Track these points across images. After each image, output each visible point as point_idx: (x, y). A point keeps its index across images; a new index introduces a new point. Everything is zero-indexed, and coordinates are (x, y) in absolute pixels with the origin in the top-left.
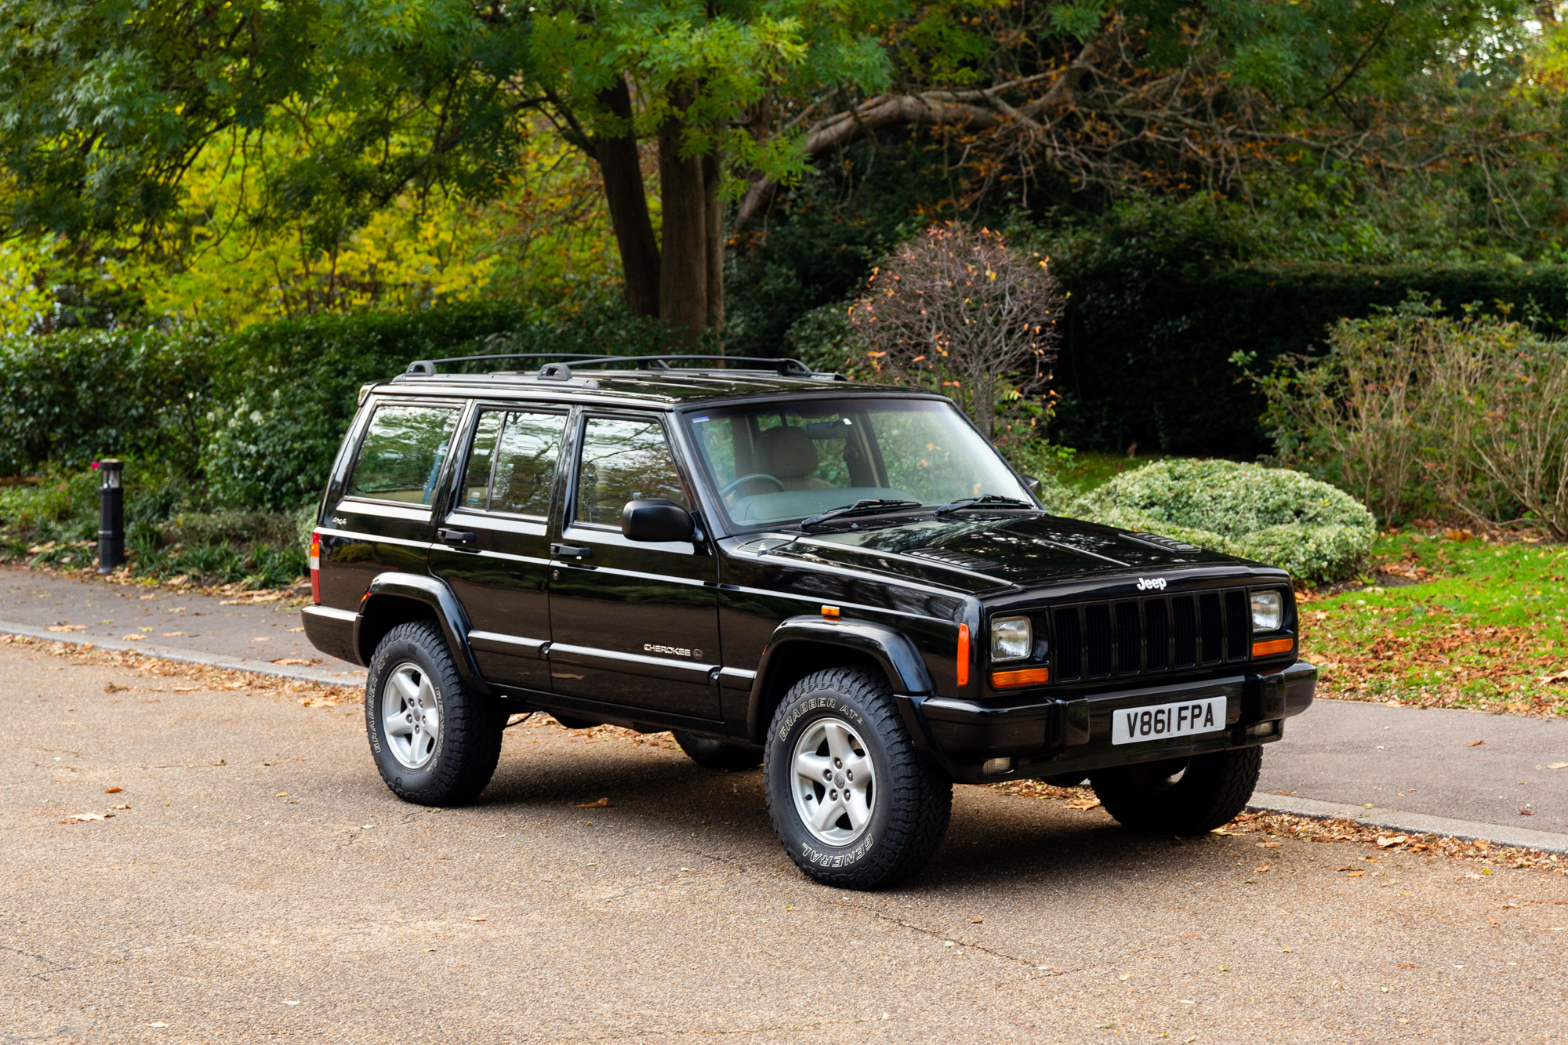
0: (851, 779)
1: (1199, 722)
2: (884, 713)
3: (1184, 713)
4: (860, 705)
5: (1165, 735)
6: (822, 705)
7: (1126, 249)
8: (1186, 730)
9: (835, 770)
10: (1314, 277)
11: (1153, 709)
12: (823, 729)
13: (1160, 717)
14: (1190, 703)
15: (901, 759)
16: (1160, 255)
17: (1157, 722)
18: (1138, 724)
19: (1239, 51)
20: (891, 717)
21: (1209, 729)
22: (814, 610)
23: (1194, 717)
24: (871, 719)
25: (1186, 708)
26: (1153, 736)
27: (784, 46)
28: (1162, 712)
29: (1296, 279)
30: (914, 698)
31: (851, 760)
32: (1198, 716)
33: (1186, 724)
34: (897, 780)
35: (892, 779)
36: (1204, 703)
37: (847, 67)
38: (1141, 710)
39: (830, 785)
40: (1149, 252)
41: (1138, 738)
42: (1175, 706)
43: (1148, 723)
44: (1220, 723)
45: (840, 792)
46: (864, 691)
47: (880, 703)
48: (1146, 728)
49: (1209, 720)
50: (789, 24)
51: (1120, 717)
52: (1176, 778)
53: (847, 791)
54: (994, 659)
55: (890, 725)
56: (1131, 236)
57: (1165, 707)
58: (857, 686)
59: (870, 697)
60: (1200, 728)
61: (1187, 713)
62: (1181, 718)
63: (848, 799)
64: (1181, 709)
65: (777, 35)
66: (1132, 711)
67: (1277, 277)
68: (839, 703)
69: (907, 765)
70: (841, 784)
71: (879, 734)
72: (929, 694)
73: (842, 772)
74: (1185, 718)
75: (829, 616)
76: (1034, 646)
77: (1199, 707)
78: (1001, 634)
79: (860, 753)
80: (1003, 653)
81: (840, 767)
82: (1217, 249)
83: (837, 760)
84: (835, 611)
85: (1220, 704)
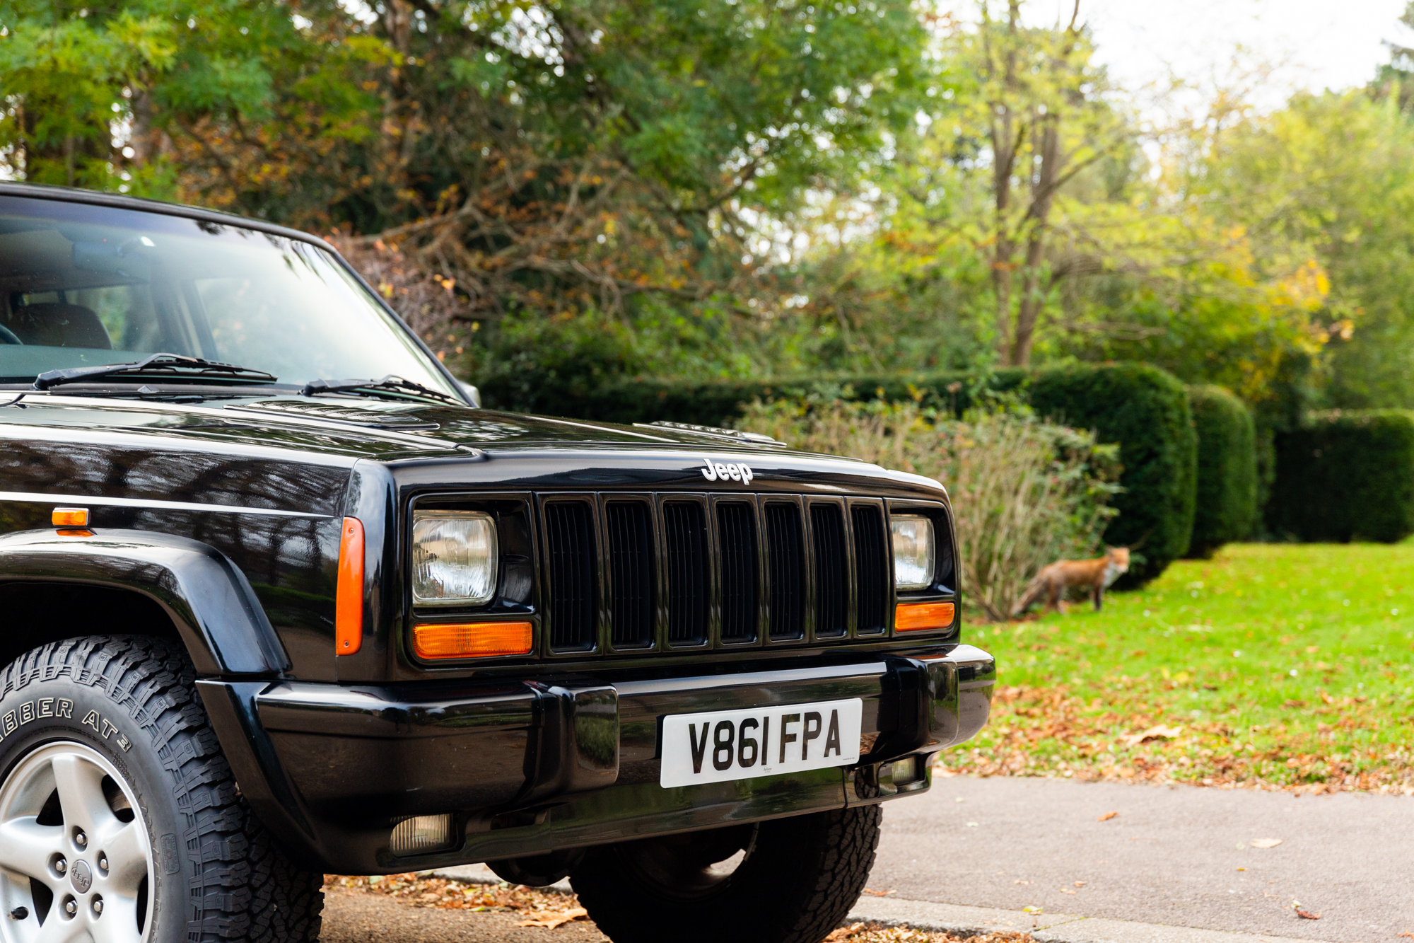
0: (105, 871)
1: (817, 745)
2: (174, 724)
3: (792, 728)
4: (124, 709)
5: (756, 771)
6: (47, 714)
7: (514, 365)
8: (794, 764)
9: (72, 854)
10: (703, 388)
11: (736, 716)
12: (49, 767)
13: (750, 733)
14: (802, 709)
15: (208, 822)
16: (549, 368)
17: (744, 743)
18: (710, 746)
19: (645, 126)
20: (189, 732)
21: (834, 761)
22: (38, 518)
23: (808, 736)
24: (146, 736)
25: (796, 718)
26: (736, 773)
27: (148, 47)
28: (751, 723)
29: (687, 389)
30: (238, 687)
31: (105, 830)
32: (815, 735)
33: (794, 749)
34: (200, 868)
35: (188, 867)
36: (824, 708)
37: (224, 86)
38: (714, 717)
39: (61, 887)
40: (538, 365)
41: (709, 775)
42: (775, 713)
43: (728, 745)
44: (851, 752)
45: (83, 900)
46: (132, 680)
47: (168, 701)
48: (723, 755)
49: (833, 744)
50: (154, 25)
51: (676, 728)
52: (723, 869)
53: (97, 898)
54: (418, 599)
55: (188, 748)
56: (518, 352)
57: (758, 713)
58: (118, 668)
59: (146, 691)
60: (818, 759)
61: (796, 728)
62: (787, 738)
63: (98, 914)
64: (787, 719)
65: (138, 35)
66: (699, 719)
67: (666, 388)
68: (80, 708)
69: (223, 834)
70: (83, 883)
71: (163, 768)
72: (272, 678)
73: (88, 857)
74: (793, 738)
75: (70, 529)
76: (500, 578)
77: (816, 716)
78: (433, 548)
79: (125, 816)
80: (437, 588)
81: (82, 846)
82: (606, 365)
83: (77, 831)
84: (81, 516)
85: (851, 711)
